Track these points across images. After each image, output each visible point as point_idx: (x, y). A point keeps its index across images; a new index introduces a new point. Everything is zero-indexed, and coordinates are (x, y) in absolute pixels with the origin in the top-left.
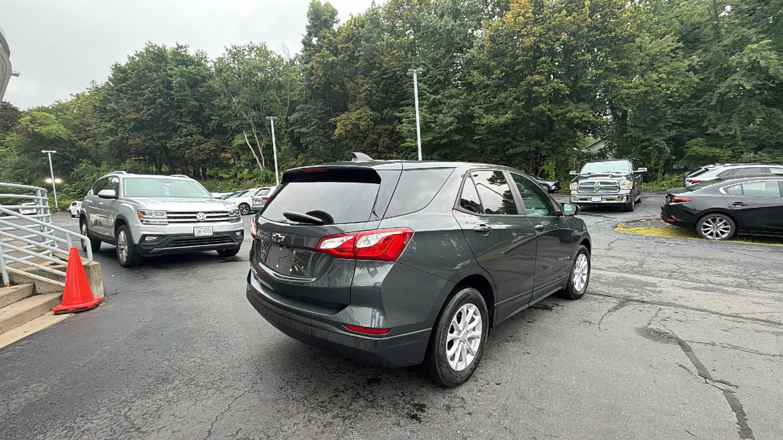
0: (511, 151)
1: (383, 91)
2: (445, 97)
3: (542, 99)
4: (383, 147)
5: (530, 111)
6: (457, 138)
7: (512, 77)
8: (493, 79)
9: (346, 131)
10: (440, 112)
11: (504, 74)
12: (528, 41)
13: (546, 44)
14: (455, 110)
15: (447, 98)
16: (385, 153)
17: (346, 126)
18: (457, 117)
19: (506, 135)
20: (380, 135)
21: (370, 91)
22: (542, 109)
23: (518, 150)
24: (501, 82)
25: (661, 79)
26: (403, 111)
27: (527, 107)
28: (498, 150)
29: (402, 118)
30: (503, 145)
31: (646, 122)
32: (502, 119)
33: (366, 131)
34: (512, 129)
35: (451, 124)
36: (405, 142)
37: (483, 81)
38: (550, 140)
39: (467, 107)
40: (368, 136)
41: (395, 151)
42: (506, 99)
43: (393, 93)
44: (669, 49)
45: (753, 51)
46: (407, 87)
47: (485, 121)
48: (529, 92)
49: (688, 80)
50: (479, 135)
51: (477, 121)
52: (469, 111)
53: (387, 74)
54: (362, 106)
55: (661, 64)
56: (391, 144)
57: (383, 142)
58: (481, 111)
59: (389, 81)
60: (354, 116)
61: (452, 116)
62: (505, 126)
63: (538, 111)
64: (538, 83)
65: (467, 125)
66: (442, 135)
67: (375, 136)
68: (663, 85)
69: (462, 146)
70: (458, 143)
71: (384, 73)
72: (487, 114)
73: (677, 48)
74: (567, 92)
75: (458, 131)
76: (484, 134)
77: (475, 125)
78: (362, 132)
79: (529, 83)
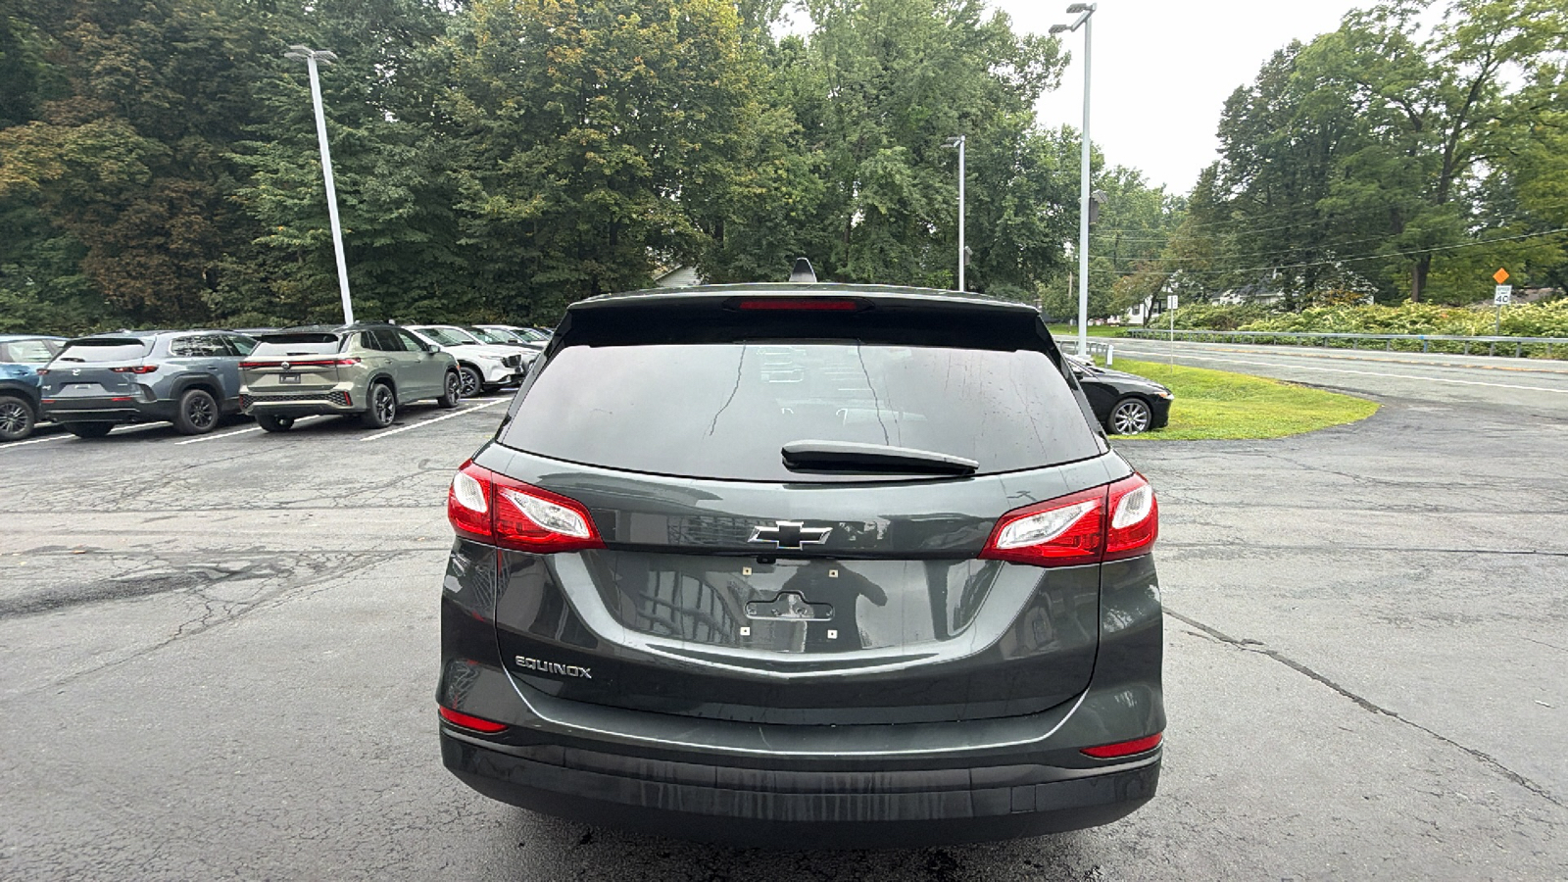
0: (540, 278)
1: (172, 84)
2: (378, 136)
3: (600, 178)
4: (187, 240)
5: (579, 200)
6: (418, 237)
7: (538, 124)
8: (499, 117)
9: (42, 181)
10: (368, 170)
11: (522, 112)
12: (573, 56)
13: (608, 70)
14: (407, 171)
15: (384, 139)
16: (195, 256)
17: (40, 163)
18: (413, 190)
19: (527, 243)
20: (174, 208)
21: (127, 74)
22: (603, 198)
23: (554, 276)
24: (515, 127)
25: (779, 179)
26: (254, 151)
27: (573, 190)
28: (510, 274)
29: (253, 169)
30: (523, 263)
31: (760, 247)
32: (525, 210)
33: (120, 191)
34: (539, 231)
35: (399, 203)
36: (270, 233)
37: (476, 118)
38: (614, 262)
39: (437, 169)
40: (129, 203)
41: (231, 255)
42: (529, 165)
43: (212, 97)
44: (787, 131)
45: (887, 158)
46: (261, 90)
47: (488, 208)
48: (577, 161)
49: (813, 186)
50: (470, 236)
51: (465, 205)
52: (441, 179)
53: (186, 40)
54: (100, 115)
55: (777, 153)
56: (215, 234)
57: (189, 226)
58: (477, 185)
59: (197, 63)
60: (72, 138)
61: (402, 184)
62: (527, 224)
63: (596, 201)
64: (594, 146)
65: (439, 210)
66: (377, 227)
67: (155, 208)
68: (784, 189)
69: (428, 257)
70: (417, 250)
71: (177, 33)
72: (490, 194)
73: (796, 132)
74: (647, 173)
75: (414, 222)
76: (481, 235)
77: (461, 213)
78: (104, 190)
79: (577, 141)
